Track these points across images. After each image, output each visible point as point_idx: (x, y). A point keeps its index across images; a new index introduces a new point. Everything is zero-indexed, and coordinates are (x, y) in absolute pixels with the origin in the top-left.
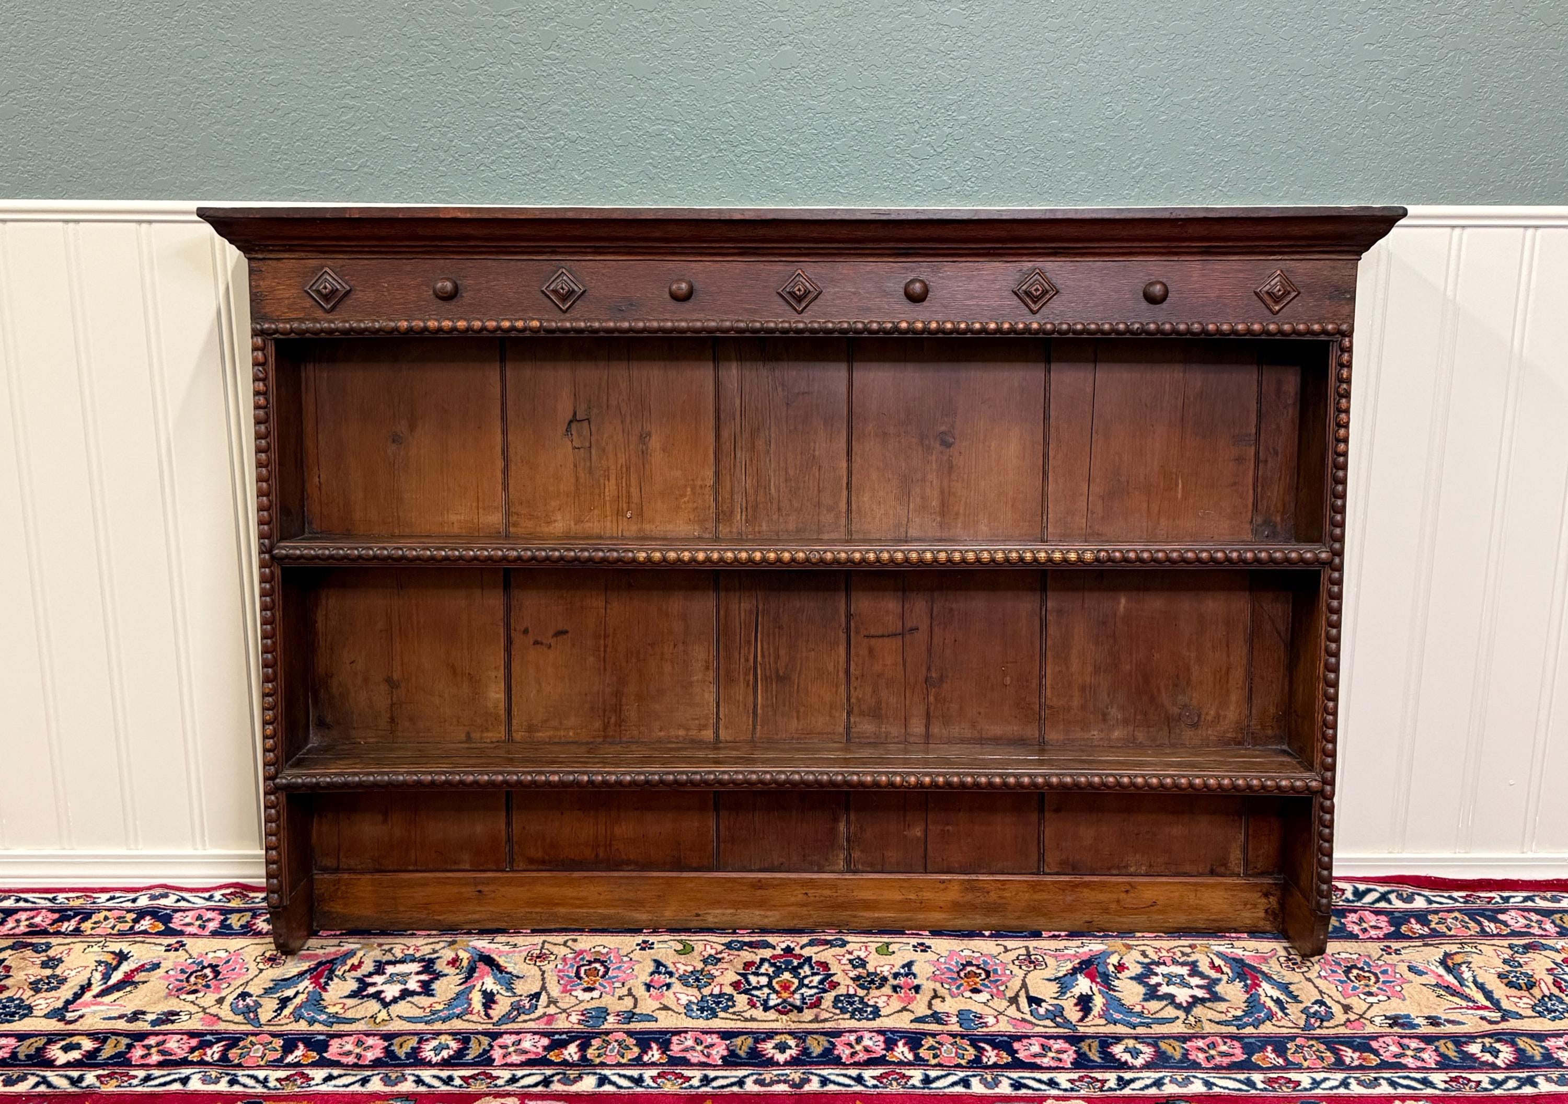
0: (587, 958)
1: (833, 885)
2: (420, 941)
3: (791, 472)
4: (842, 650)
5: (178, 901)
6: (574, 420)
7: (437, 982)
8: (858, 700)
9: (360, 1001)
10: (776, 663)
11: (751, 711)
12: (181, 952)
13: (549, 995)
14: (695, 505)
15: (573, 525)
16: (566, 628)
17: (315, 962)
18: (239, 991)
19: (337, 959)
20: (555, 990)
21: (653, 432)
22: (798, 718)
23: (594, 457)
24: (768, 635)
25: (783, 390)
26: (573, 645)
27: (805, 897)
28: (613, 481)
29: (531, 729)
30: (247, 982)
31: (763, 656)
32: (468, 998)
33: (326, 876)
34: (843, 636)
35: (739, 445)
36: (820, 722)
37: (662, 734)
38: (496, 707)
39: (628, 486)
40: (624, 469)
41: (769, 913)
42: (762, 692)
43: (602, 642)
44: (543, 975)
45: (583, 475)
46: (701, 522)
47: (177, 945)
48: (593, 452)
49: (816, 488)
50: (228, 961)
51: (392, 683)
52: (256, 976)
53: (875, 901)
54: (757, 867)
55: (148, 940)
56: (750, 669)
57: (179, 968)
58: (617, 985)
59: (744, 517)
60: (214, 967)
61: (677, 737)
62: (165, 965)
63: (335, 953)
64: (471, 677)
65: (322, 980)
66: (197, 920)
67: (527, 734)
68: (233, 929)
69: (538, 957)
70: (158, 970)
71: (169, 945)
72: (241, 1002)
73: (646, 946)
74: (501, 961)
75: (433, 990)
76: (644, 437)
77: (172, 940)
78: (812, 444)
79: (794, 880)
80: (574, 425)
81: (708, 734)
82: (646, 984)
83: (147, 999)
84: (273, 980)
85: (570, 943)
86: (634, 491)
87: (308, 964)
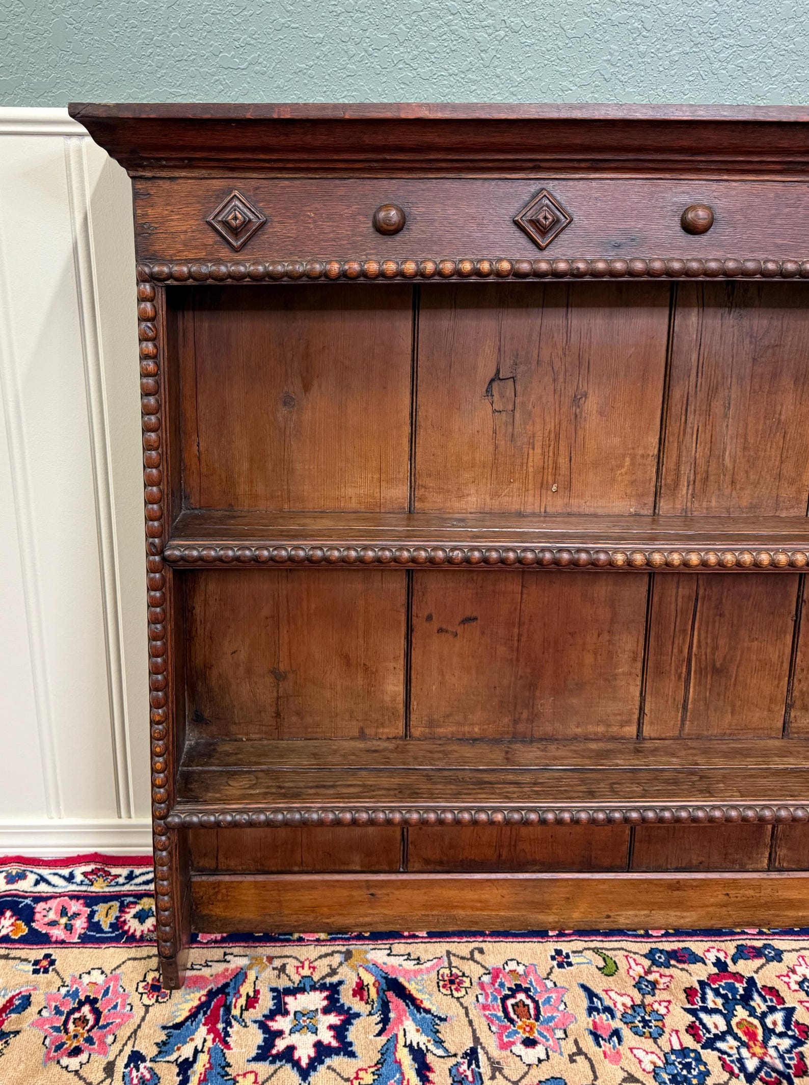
0: (507, 985)
1: (757, 886)
2: (310, 952)
3: (751, 440)
4: (789, 639)
5: (37, 883)
6: (496, 378)
7: (351, 1028)
8: (802, 693)
9: (273, 1067)
10: (714, 654)
11: (680, 706)
12: (51, 975)
13: (487, 1053)
14: (634, 477)
15: (488, 500)
16: (475, 614)
17: (204, 992)
18: (128, 1051)
19: (226, 985)
20: (490, 1042)
21: (590, 392)
22: (732, 713)
23: (517, 422)
24: (707, 623)
25: (751, 342)
26: (483, 633)
27: (726, 898)
28: (538, 450)
29: (431, 724)
30: (135, 1032)
31: (699, 646)
32: (396, 1062)
33: (204, 878)
34: (791, 624)
35: (691, 408)
36: (756, 717)
37: (579, 730)
38: (394, 700)
39: (556, 454)
40: (552, 436)
41: (685, 914)
42: (695, 686)
43: (516, 630)
44: (467, 1014)
45: (503, 443)
46: (639, 496)
47: (45, 963)
48: (517, 415)
49: (779, 458)
50: (106, 992)
51: (278, 676)
52: (143, 1019)
53: (800, 901)
54: (674, 866)
55: (14, 953)
56: (683, 661)
57: (54, 1004)
58: (560, 1034)
59: (690, 492)
60: (91, 1001)
61: (595, 734)
62: (38, 1000)
63: (223, 974)
64: (366, 668)
65: (220, 1026)
66: (61, 916)
67: (427, 730)
68: (102, 931)
69: (452, 982)
70: (29, 1010)
71: (36, 963)
72: (134, 1073)
73: (562, 960)
74: (412, 987)
75: (351, 1044)
76: (577, 399)
77: (37, 953)
78: (778, 408)
79: (716, 881)
80: (495, 385)
81: (631, 730)
82: (591, 1033)
83: (22, 1067)
84: (164, 1028)
85: (477, 955)
86: (563, 461)
87: (198, 995)
